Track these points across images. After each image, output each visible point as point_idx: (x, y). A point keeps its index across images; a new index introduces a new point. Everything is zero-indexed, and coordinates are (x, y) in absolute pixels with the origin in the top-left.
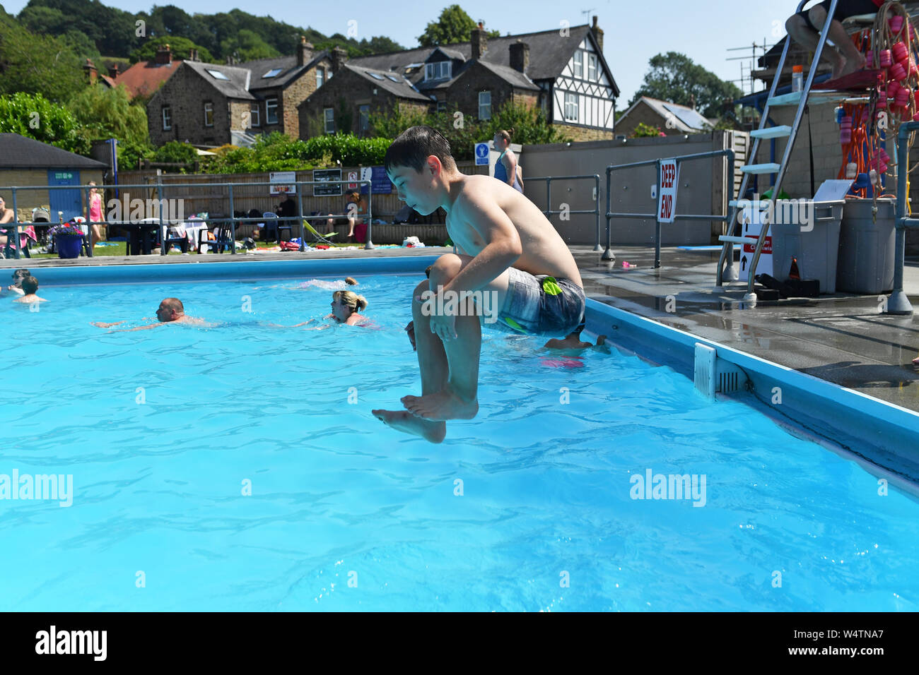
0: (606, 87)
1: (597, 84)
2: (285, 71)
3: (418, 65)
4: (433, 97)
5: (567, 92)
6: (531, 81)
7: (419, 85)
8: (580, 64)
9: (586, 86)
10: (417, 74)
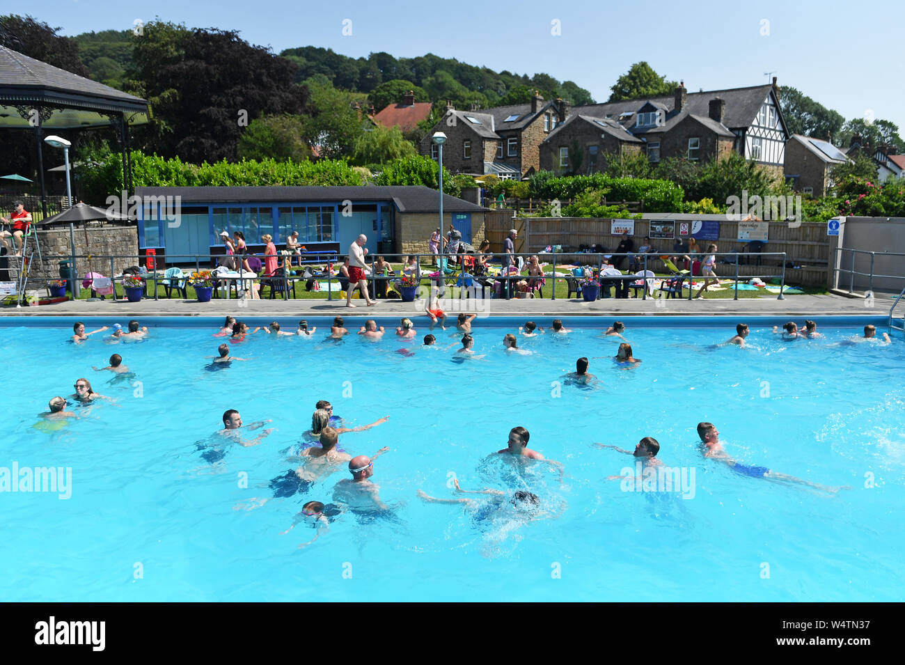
0: (781, 131)
1: (774, 130)
2: (522, 116)
3: (630, 114)
4: (644, 139)
5: (754, 137)
6: (727, 129)
7: (632, 130)
8: (763, 115)
9: (767, 131)
10: (629, 121)
